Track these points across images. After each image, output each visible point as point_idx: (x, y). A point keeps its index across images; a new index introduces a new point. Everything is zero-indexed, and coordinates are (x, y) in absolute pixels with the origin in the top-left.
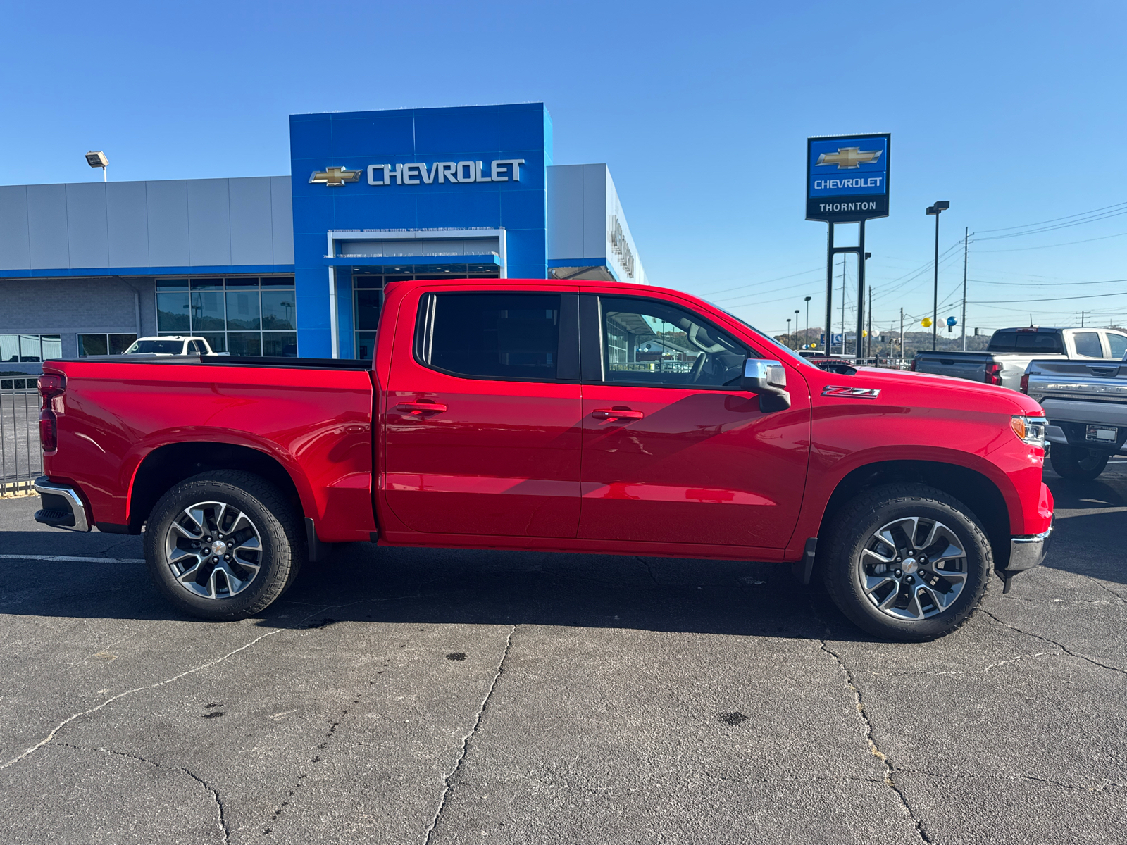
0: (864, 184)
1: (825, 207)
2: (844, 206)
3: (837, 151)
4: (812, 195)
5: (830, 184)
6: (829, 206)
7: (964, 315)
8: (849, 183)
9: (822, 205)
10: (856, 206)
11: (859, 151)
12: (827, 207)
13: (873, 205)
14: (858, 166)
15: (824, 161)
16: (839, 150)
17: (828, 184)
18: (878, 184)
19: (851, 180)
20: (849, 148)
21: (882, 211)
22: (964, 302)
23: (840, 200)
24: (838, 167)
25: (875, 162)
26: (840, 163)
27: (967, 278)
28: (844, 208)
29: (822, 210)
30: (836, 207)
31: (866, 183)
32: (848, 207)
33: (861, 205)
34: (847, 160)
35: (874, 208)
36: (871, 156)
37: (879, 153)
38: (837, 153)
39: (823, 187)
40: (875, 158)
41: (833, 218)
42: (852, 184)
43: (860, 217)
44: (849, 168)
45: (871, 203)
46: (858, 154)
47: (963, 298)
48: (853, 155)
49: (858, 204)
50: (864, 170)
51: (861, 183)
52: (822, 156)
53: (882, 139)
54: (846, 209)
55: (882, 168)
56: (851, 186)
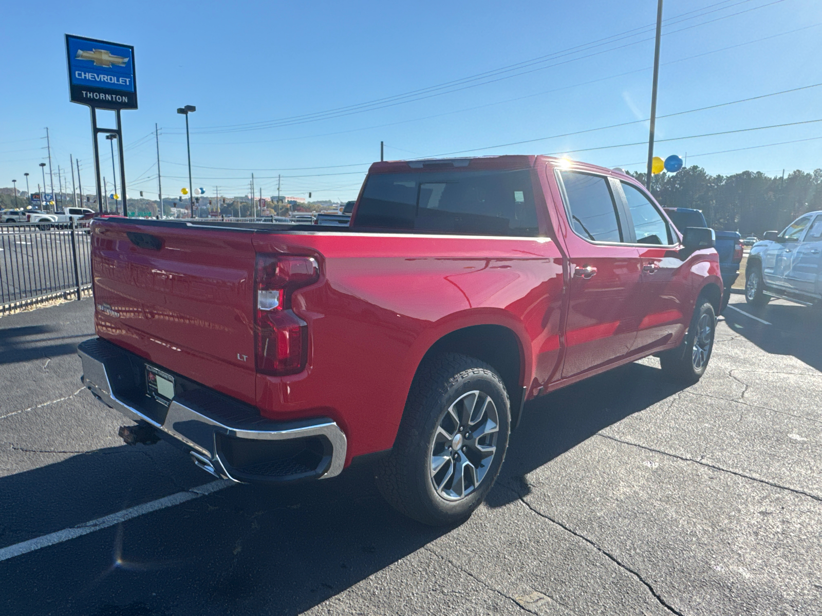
0: (117, 81)
1: (86, 94)
2: (102, 96)
3: (92, 50)
4: (74, 82)
5: (89, 76)
6: (90, 94)
7: (160, 185)
8: (104, 78)
9: (84, 92)
10: (112, 97)
11: (110, 55)
12: (89, 95)
13: (125, 99)
14: (111, 66)
15: (82, 56)
16: (94, 50)
17: (87, 75)
18: (128, 84)
19: (106, 76)
20: (102, 51)
21: (132, 104)
22: (159, 176)
23: (100, 91)
24: (95, 64)
25: (124, 66)
26: (95, 60)
27: (160, 160)
28: (103, 98)
29: (84, 96)
30: (96, 96)
31: (118, 80)
32: (105, 97)
33: (116, 98)
34: (101, 60)
35: (126, 101)
36: (120, 60)
37: (126, 60)
38: (93, 53)
39: (83, 77)
40: (124, 63)
41: (95, 104)
42: (107, 80)
43: (117, 106)
44: (104, 66)
45: (124, 98)
46: (110, 56)
47: (158, 173)
48: (106, 57)
49: (114, 96)
50: (114, 70)
51: (114, 80)
52: (80, 52)
53: (128, 49)
54: (104, 99)
55: (129, 70)
56: (106, 81)
